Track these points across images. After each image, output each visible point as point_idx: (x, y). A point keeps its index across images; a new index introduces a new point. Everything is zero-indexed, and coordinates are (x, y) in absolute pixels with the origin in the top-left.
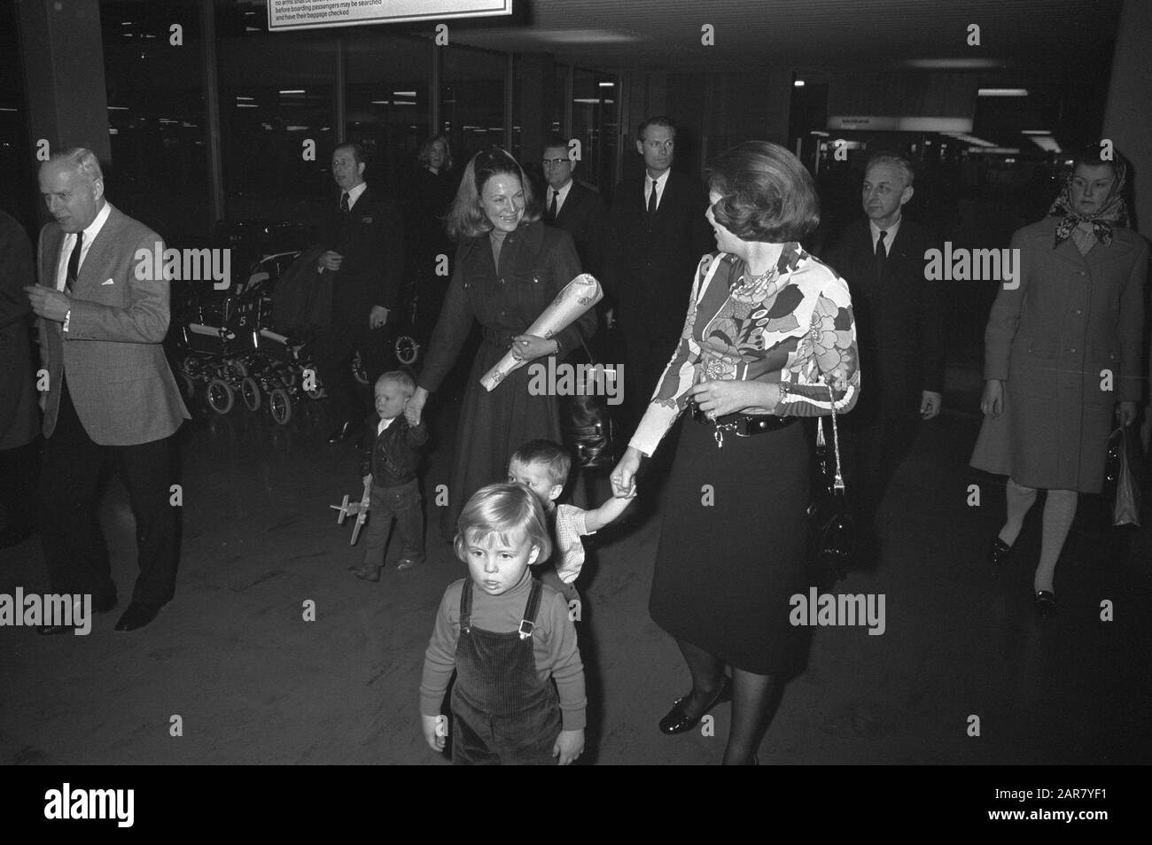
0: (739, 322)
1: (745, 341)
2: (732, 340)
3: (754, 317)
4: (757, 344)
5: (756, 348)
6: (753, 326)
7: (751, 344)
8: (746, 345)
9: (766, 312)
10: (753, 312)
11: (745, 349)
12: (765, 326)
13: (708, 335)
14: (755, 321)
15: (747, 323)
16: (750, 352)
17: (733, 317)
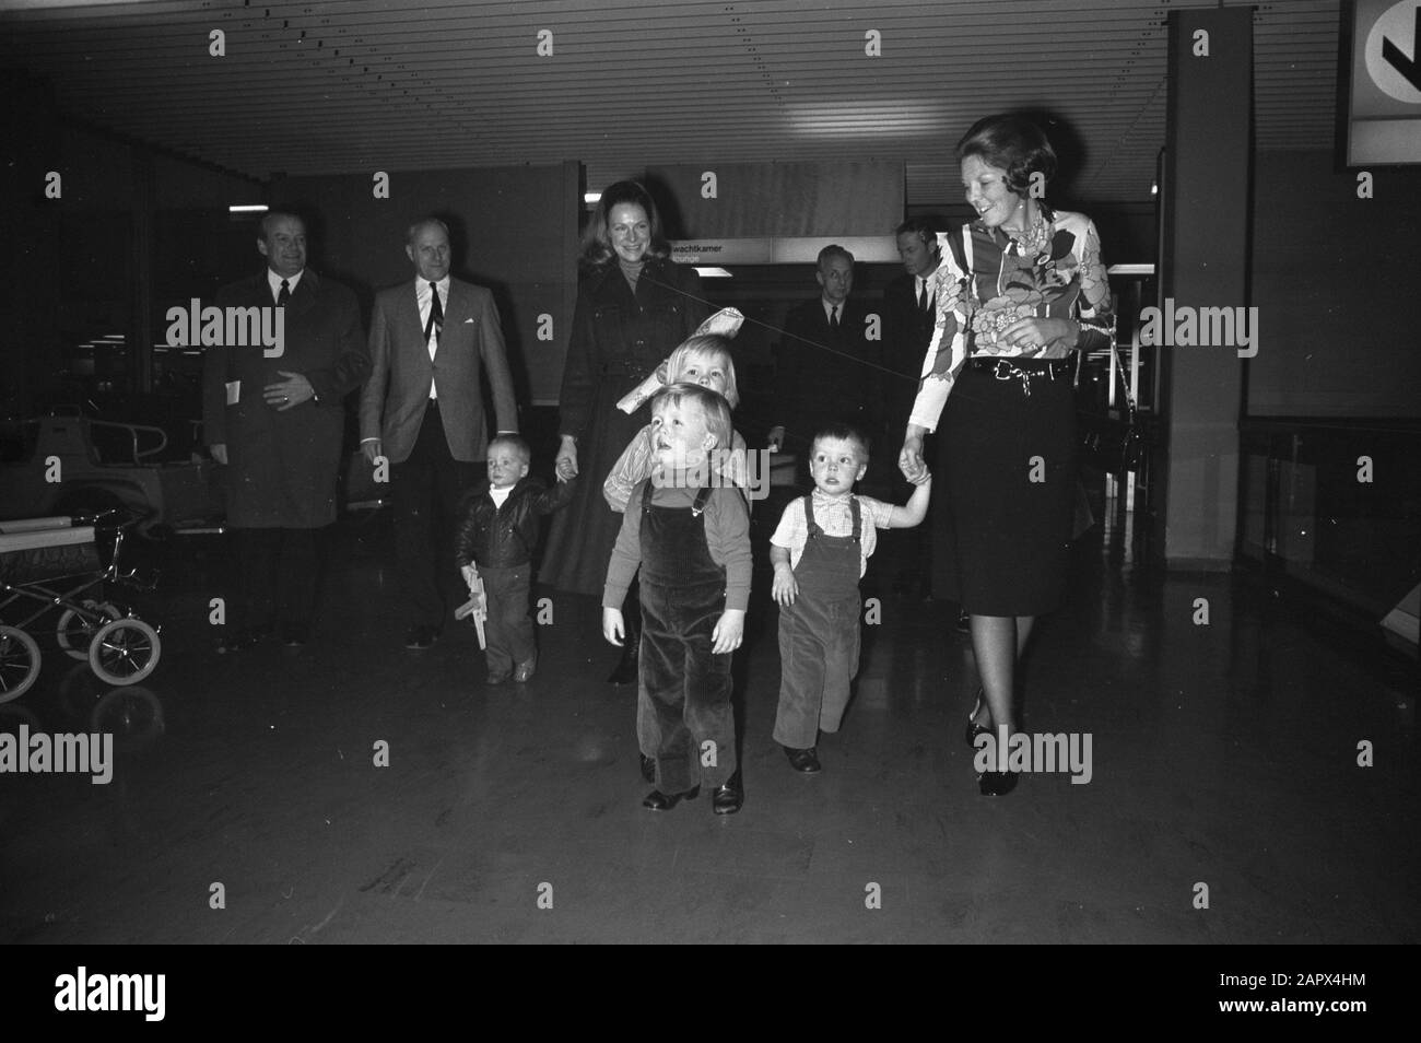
0: (1029, 271)
1: (1044, 282)
2: (1032, 285)
3: (1039, 263)
4: (1057, 281)
5: (1059, 285)
6: (1043, 269)
7: (1051, 282)
8: (1047, 286)
9: (1048, 257)
10: (1036, 260)
11: (1048, 289)
12: (1055, 267)
13: (1004, 289)
14: (1042, 267)
15: (1036, 270)
16: (1053, 290)
17: (1019, 269)
